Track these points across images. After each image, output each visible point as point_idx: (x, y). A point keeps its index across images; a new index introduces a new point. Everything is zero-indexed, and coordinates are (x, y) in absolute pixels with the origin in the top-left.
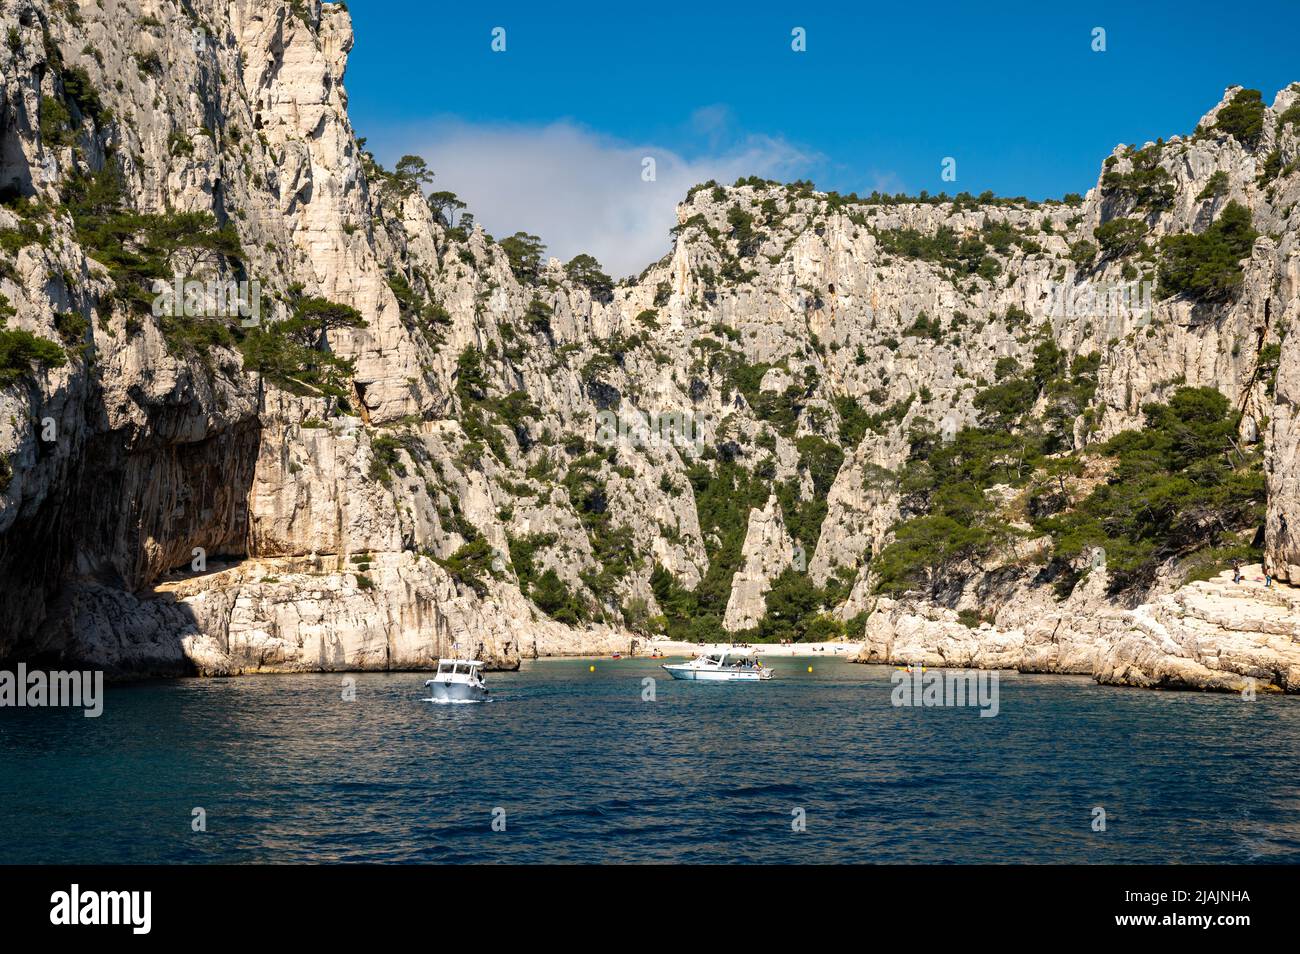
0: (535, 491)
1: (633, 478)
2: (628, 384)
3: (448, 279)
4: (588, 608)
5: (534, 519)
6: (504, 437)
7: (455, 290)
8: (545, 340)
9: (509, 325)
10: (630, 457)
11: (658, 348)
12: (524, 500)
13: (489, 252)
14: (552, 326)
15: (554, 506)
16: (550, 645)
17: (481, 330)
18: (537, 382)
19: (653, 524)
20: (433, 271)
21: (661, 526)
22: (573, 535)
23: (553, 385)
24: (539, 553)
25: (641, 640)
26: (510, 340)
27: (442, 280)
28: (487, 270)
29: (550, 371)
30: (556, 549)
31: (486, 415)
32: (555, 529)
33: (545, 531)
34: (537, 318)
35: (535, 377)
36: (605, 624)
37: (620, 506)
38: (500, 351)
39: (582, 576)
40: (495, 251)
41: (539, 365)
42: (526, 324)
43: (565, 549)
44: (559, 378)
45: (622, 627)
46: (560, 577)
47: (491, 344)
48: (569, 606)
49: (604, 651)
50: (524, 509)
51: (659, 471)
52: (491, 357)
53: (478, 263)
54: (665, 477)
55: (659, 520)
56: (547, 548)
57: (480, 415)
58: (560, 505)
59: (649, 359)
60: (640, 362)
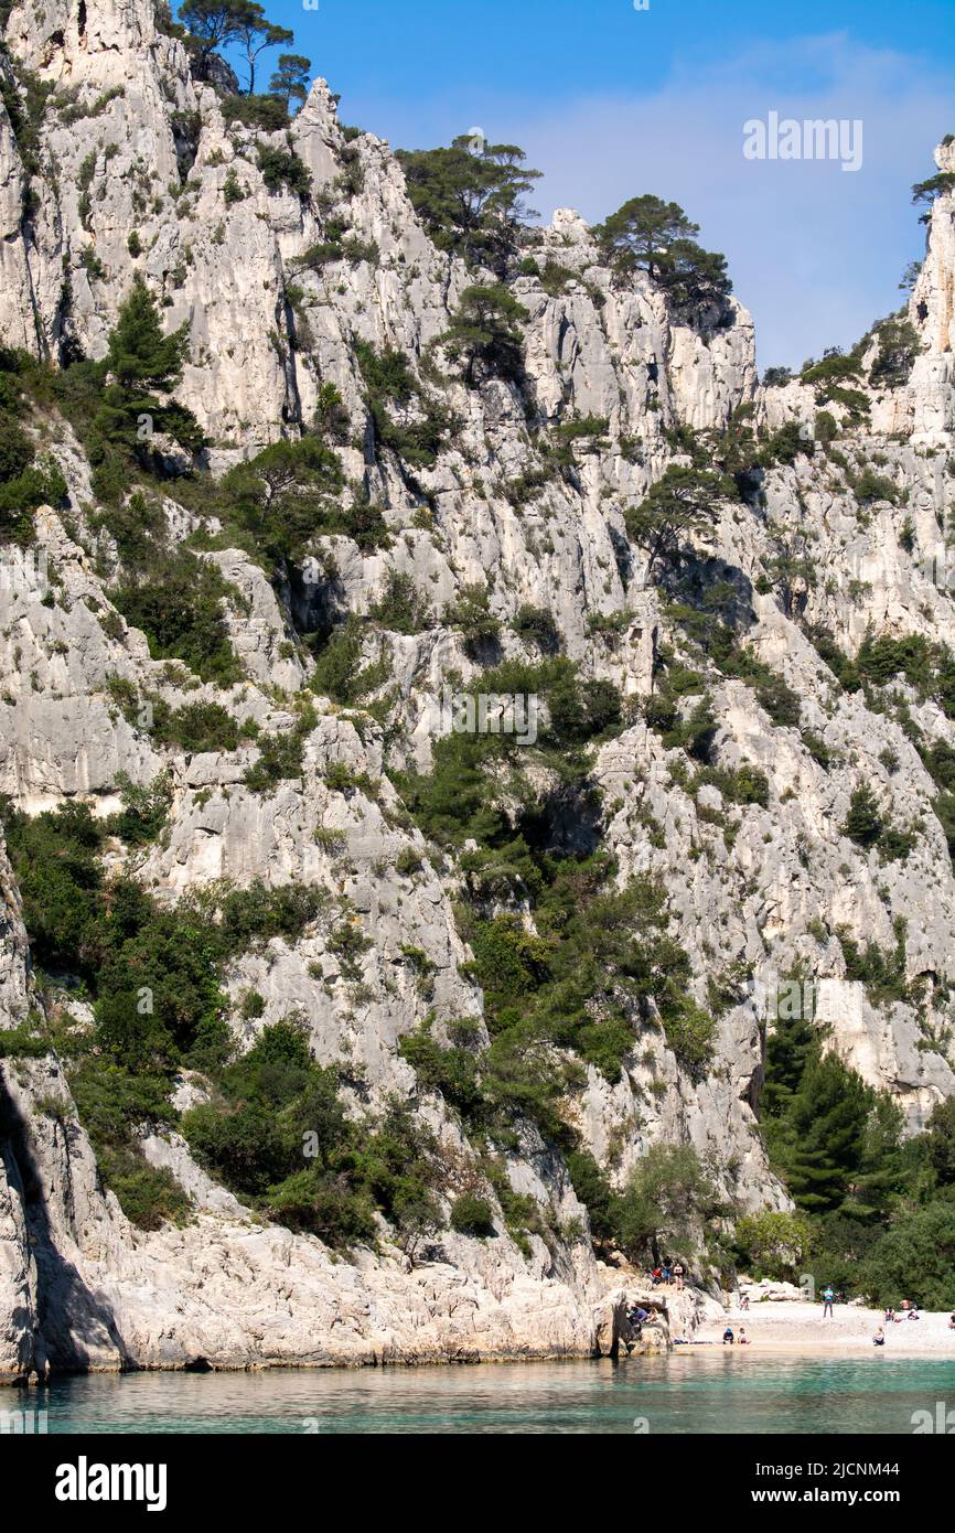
0: (251, 730)
1: (763, 802)
2: (775, 556)
3: (200, 209)
4: (433, 1176)
5: (239, 834)
6: (229, 590)
7: (219, 239)
8: (508, 403)
9: (401, 360)
10: (755, 742)
11: (862, 462)
12: (208, 764)
13: (349, 158)
14: (531, 367)
15: (317, 786)
16: (210, 1326)
17: (299, 357)
18: (481, 523)
19: (822, 941)
20: (159, 189)
21: (849, 948)
22: (390, 900)
23: (529, 531)
24: (249, 963)
25: (676, 1297)
26: (402, 401)
27: (183, 212)
28: (343, 209)
29: (520, 493)
30: (314, 944)
31: (178, 521)
32: (316, 868)
33: (279, 877)
34: (486, 340)
35: (475, 508)
36: (502, 1240)
37: (644, 834)
38: (358, 420)
39: (416, 1051)
40: (366, 153)
41: (487, 474)
42: (452, 357)
43: (348, 944)
44: (547, 514)
45: (581, 1252)
46: (325, 1053)
47: (329, 399)
48: (348, 1164)
49: (480, 1343)
50: (202, 799)
51: (843, 783)
52: (328, 438)
53: (315, 189)
54: (861, 799)
55: (843, 930)
56: (278, 943)
57: (156, 521)
58: (340, 781)
59: (835, 488)
60: (812, 499)
